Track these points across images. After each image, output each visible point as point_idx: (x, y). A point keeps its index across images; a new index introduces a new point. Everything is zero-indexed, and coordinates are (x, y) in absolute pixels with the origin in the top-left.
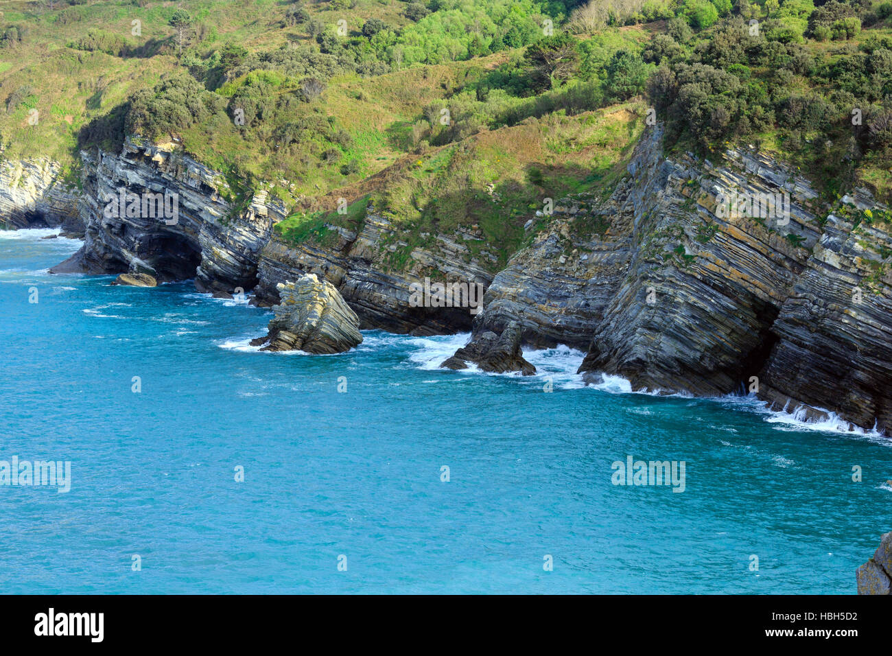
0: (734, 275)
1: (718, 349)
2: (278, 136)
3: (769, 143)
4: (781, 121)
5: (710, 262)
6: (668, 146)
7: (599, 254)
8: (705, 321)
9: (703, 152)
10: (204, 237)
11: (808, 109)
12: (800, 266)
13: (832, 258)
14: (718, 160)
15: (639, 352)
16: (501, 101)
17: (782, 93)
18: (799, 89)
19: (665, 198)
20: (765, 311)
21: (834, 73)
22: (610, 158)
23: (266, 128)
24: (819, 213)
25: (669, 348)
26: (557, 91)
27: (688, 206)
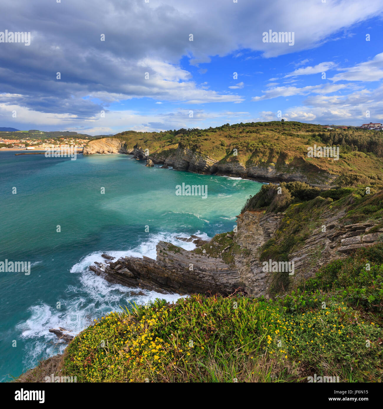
0: (186, 159)
1: (184, 166)
2: (149, 147)
3: (188, 148)
4: (189, 145)
5: (183, 158)
6: (180, 147)
7: (175, 157)
8: (183, 164)
9: (183, 148)
10: (143, 156)
11: (192, 144)
12: (191, 159)
13: (194, 158)
14: (184, 149)
15: (177, 166)
16: (168, 143)
17: (190, 143)
18: (191, 142)
19: (180, 152)
20: (188, 163)
21: (194, 141)
22: (176, 148)
23: (149, 146)
24: (193, 153)
25: (180, 166)
26: (173, 142)
27: (181, 153)
